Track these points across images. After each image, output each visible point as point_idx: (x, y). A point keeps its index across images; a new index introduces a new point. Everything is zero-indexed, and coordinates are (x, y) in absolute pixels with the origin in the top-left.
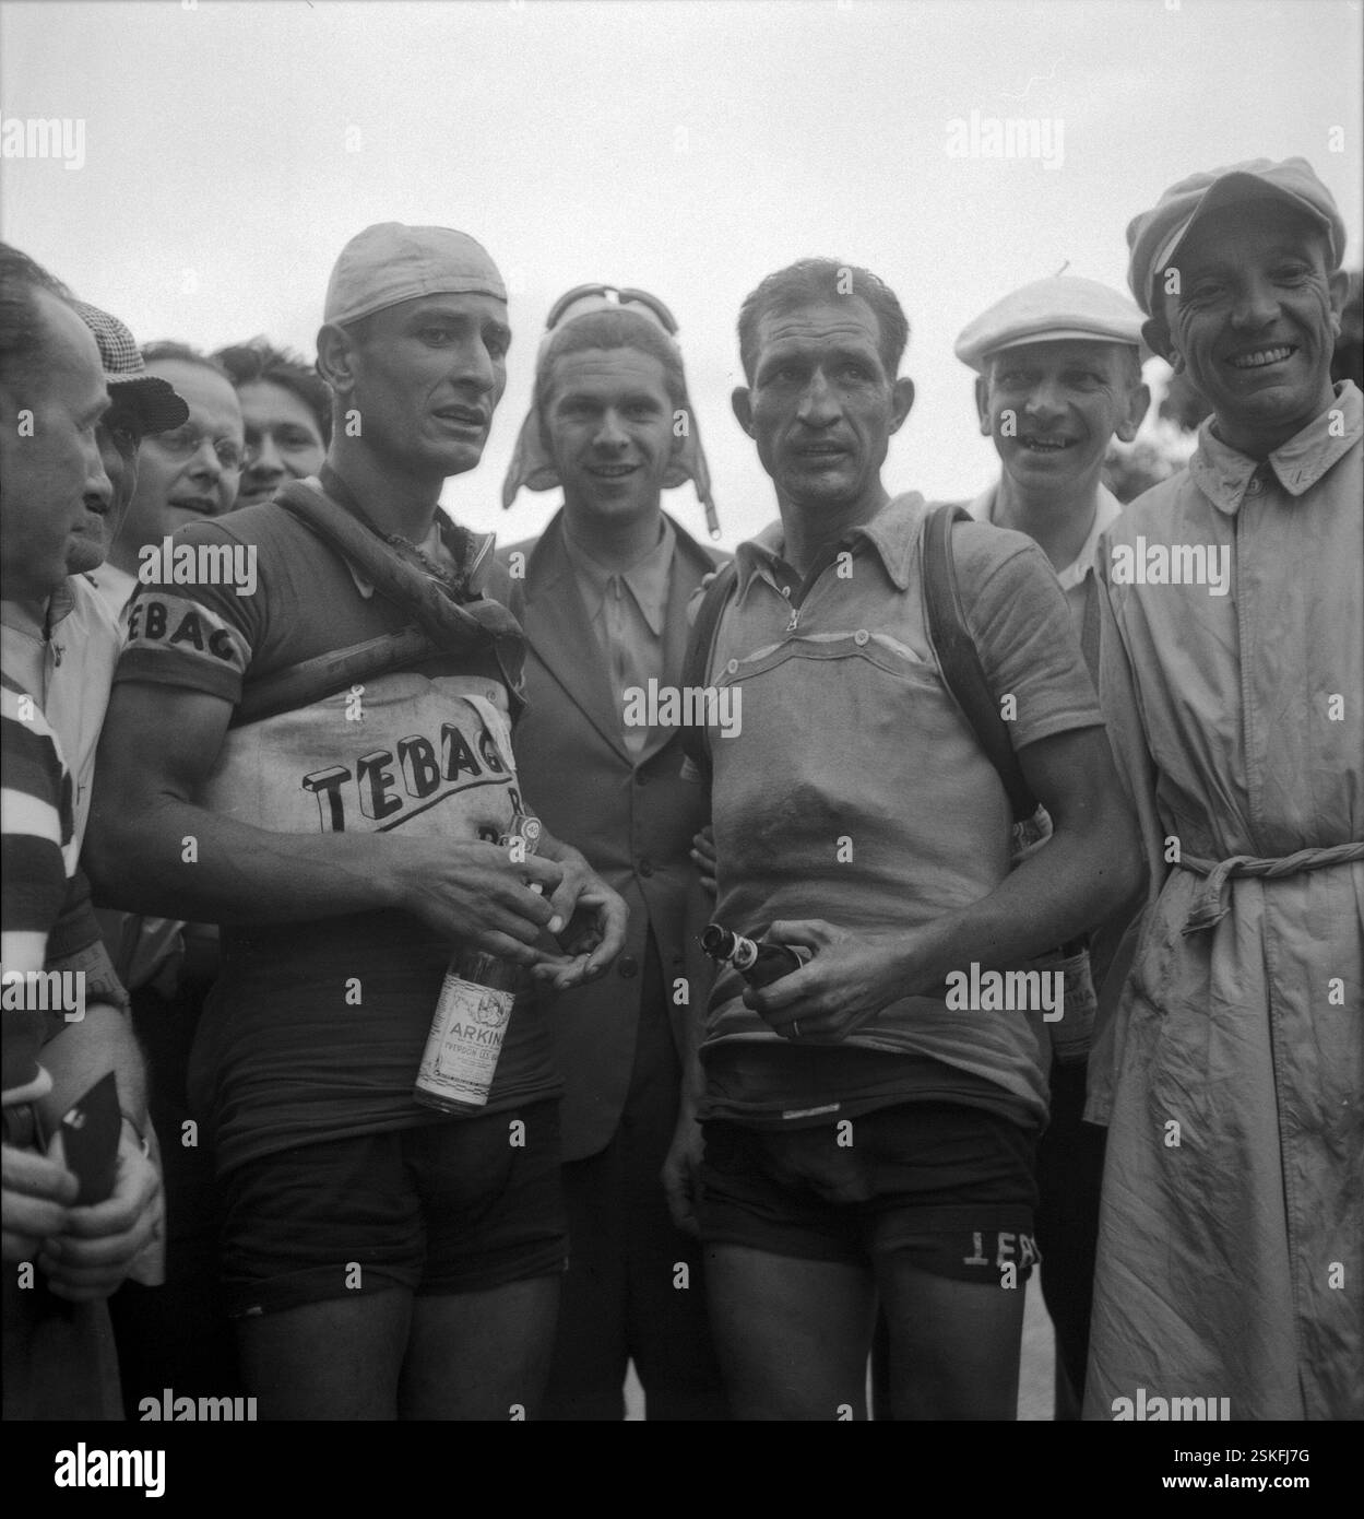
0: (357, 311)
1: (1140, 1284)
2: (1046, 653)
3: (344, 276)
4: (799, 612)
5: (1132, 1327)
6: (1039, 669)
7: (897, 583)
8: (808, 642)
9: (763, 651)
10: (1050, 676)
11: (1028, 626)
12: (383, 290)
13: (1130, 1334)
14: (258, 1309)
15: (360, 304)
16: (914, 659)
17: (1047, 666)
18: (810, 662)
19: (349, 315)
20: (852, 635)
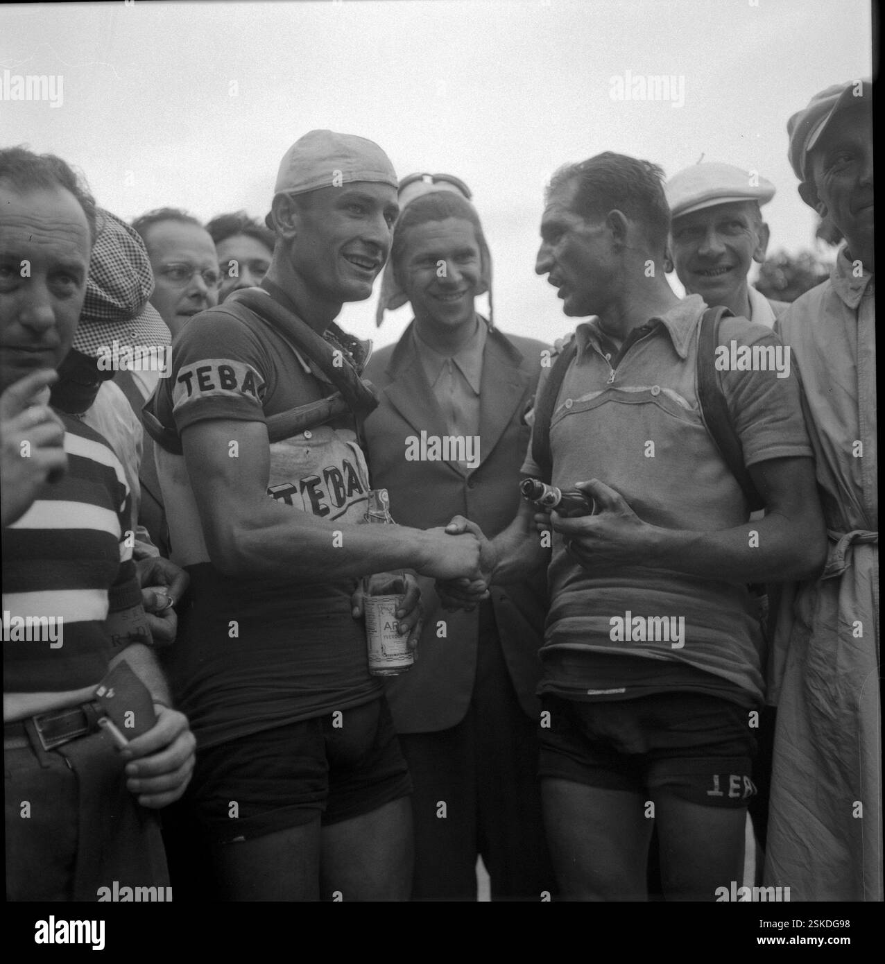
0: (303, 188)
1: (797, 803)
2: (772, 406)
3: (294, 164)
4: (616, 372)
5: (794, 832)
6: (765, 416)
7: (679, 354)
8: (621, 392)
9: (590, 395)
10: (772, 421)
11: (762, 387)
12: (322, 176)
13: (792, 836)
14: (242, 838)
15: (306, 183)
16: (687, 407)
17: (771, 414)
18: (622, 406)
19: (298, 189)
20: (649, 388)
